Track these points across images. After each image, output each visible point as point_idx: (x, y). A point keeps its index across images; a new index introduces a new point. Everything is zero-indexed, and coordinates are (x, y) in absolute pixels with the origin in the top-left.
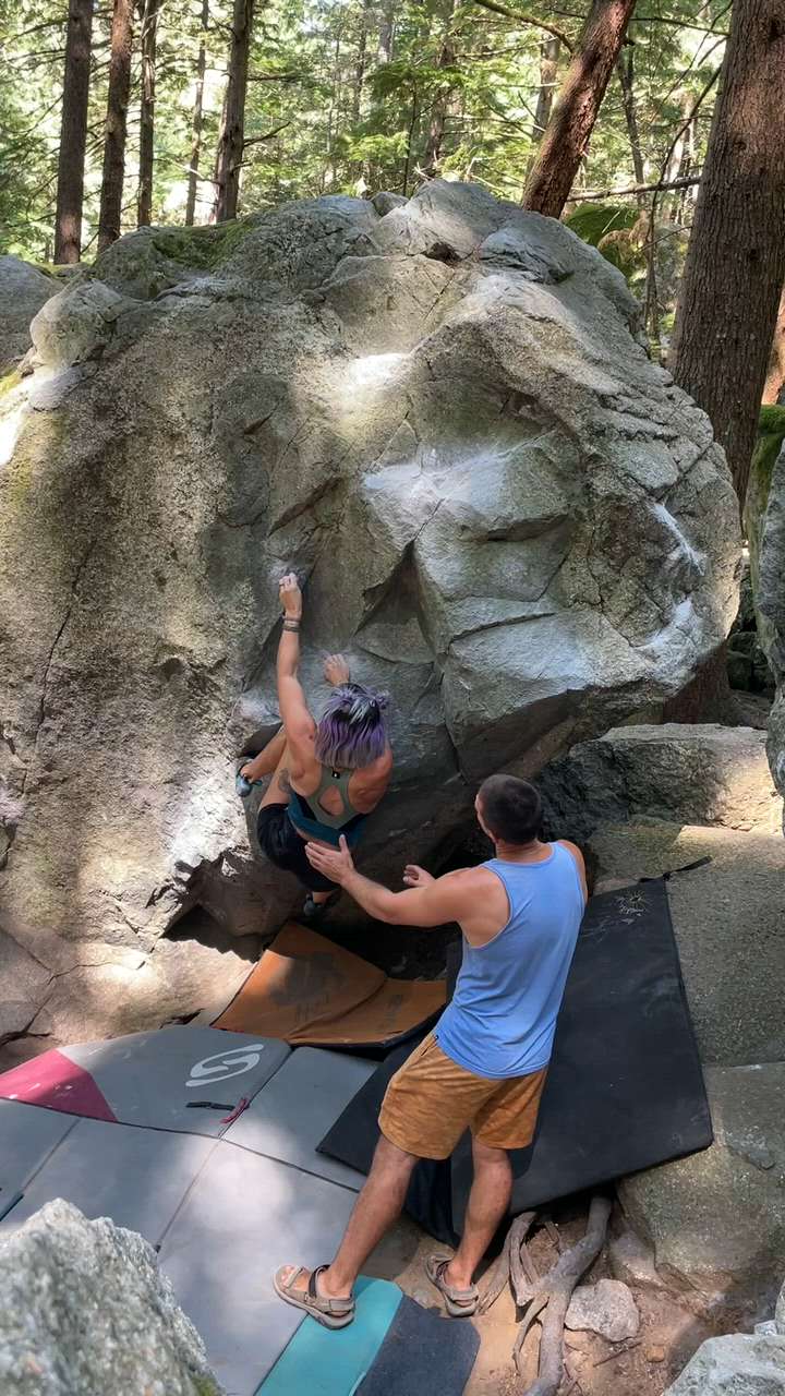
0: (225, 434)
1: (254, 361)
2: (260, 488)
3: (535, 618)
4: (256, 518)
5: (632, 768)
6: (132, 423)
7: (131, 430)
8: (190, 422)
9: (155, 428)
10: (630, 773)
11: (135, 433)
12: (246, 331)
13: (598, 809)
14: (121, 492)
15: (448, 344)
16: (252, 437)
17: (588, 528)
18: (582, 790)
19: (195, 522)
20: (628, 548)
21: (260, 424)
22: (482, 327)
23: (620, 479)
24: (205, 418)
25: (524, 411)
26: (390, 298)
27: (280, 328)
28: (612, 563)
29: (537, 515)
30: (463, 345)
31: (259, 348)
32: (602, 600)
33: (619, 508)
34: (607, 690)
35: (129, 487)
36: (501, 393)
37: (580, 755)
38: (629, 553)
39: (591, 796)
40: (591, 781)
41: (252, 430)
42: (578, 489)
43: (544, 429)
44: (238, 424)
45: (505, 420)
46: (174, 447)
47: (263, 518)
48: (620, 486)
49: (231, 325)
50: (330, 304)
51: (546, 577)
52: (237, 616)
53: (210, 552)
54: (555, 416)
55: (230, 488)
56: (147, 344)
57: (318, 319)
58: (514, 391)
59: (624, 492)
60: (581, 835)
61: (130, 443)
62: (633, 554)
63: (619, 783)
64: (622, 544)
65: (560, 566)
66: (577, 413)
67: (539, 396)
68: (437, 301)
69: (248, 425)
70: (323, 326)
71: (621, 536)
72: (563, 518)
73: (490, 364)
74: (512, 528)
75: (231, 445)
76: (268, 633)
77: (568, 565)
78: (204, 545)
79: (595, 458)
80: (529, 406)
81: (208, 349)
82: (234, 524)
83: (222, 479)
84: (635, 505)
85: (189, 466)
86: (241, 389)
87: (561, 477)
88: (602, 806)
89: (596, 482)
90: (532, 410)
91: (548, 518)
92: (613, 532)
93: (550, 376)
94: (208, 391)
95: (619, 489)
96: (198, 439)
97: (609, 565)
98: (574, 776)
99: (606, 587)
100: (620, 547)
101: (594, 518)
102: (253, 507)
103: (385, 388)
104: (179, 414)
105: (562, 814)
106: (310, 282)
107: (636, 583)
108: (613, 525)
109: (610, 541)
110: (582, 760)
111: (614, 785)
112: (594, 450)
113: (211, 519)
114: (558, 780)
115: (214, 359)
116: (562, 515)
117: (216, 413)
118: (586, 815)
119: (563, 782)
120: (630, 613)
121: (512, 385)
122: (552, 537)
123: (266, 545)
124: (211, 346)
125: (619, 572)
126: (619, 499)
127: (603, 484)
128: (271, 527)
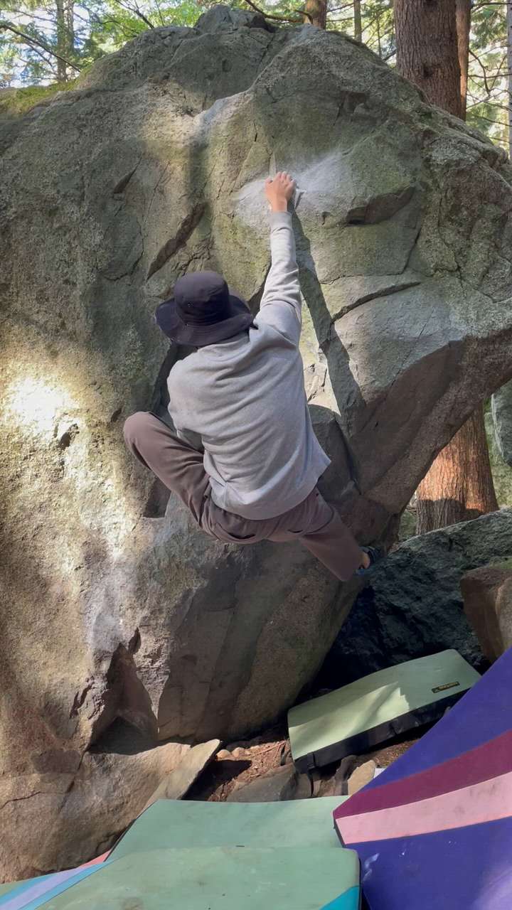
0: (97, 198)
1: (115, 134)
2: (134, 238)
3: (405, 287)
4: (134, 267)
5: (469, 543)
6: (14, 209)
7: (14, 216)
8: (65, 196)
9: (35, 209)
10: (468, 548)
11: (17, 218)
12: (105, 114)
13: (449, 585)
14: (9, 277)
15: (282, 70)
16: (122, 195)
17: (435, 197)
18: (430, 575)
19: (78, 286)
20: (474, 211)
21: (127, 180)
22: (310, 47)
23: (455, 147)
24: (77, 189)
25: (359, 109)
26: (224, 62)
27: (134, 103)
28: (461, 230)
29: (389, 191)
30: (295, 66)
31: (118, 123)
32: (459, 268)
33: (460, 173)
34: (483, 342)
35: (15, 270)
36: (336, 99)
37: (422, 547)
38: (475, 217)
39: (439, 576)
40: (436, 564)
41: (121, 188)
42: (419, 164)
43: (379, 122)
44: (107, 185)
45: (343, 122)
46: (52, 223)
47: (140, 264)
48: (457, 152)
49: (91, 112)
50: (174, 79)
51: (406, 251)
52: (127, 363)
53: (95, 310)
54: (387, 106)
55: (107, 245)
56: (20, 144)
57: (165, 92)
58: (347, 92)
59: (461, 156)
60: (441, 610)
61: (13, 228)
62: (479, 217)
63: (461, 558)
64: (467, 208)
65: (416, 242)
66: (405, 100)
67: (369, 92)
68: (265, 54)
69: (117, 183)
70: (172, 96)
71: (465, 200)
72: (412, 191)
73: (321, 75)
74: (368, 206)
75: (103, 207)
76: (158, 372)
77: (422, 240)
78: (89, 305)
79: (428, 134)
80: (362, 104)
81: (73, 135)
82: (114, 277)
83: (98, 239)
84: (472, 165)
85: (68, 236)
86: (107, 157)
87: (402, 156)
88: (452, 582)
89: (434, 154)
90: (367, 108)
91: (399, 192)
92: (458, 198)
93: (376, 74)
94: (78, 167)
95: (455, 155)
96: (74, 208)
97: (459, 232)
98: (420, 565)
99: (460, 252)
100: (465, 213)
101: (438, 187)
102: (129, 257)
103: (233, 119)
104: (54, 192)
105: (419, 599)
106: (155, 68)
107: (486, 244)
108: (457, 191)
109: (456, 209)
110: (424, 551)
111: (457, 562)
112: (427, 127)
113: (93, 278)
114: (409, 573)
115: (80, 141)
116: (411, 188)
117: (87, 182)
118: (440, 593)
119: (412, 574)
120: (488, 273)
121: (343, 88)
122: (404, 214)
123: (145, 289)
124: (76, 132)
125: (468, 238)
126: (458, 163)
127: (440, 155)
128: (148, 271)
